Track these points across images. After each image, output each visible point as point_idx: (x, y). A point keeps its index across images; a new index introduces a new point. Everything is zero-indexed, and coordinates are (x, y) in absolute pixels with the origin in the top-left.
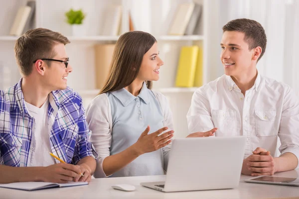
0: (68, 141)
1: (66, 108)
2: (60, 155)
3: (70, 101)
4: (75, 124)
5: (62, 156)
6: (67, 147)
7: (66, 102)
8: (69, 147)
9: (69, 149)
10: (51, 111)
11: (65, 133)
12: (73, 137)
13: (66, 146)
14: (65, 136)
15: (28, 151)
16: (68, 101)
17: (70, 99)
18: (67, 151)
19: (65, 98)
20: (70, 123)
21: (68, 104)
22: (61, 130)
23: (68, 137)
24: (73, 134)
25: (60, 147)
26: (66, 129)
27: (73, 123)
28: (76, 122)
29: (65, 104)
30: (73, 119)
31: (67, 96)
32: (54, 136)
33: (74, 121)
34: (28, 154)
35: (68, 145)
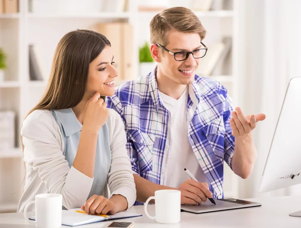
0: (214, 138)
1: (209, 101)
2: (203, 155)
3: (214, 92)
4: (220, 117)
5: (206, 156)
6: (214, 145)
7: (209, 94)
8: (216, 144)
9: (216, 146)
10: (190, 104)
11: (208, 128)
12: (219, 132)
13: (212, 143)
14: (209, 132)
15: (164, 150)
16: (212, 92)
17: (214, 90)
18: (214, 149)
19: (208, 88)
20: (214, 117)
21: (212, 96)
22: (204, 126)
23: (213, 133)
24: (218, 129)
25: (203, 146)
26: (209, 124)
27: (218, 117)
28: (221, 115)
29: (208, 96)
30: (217, 112)
31: (211, 87)
32: (195, 133)
33: (219, 114)
34: (163, 153)
35: (215, 142)
